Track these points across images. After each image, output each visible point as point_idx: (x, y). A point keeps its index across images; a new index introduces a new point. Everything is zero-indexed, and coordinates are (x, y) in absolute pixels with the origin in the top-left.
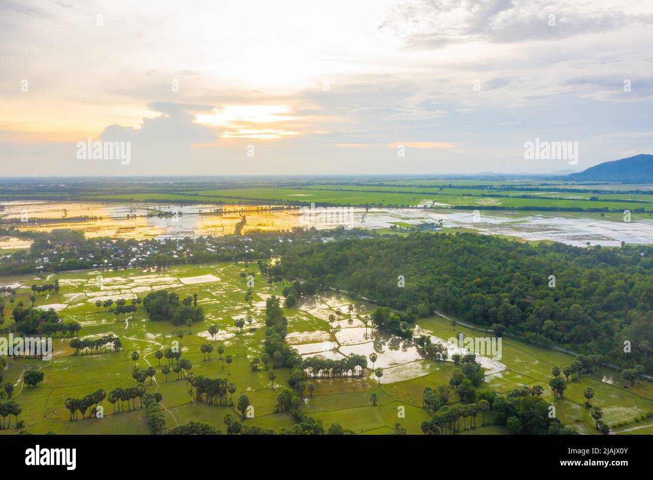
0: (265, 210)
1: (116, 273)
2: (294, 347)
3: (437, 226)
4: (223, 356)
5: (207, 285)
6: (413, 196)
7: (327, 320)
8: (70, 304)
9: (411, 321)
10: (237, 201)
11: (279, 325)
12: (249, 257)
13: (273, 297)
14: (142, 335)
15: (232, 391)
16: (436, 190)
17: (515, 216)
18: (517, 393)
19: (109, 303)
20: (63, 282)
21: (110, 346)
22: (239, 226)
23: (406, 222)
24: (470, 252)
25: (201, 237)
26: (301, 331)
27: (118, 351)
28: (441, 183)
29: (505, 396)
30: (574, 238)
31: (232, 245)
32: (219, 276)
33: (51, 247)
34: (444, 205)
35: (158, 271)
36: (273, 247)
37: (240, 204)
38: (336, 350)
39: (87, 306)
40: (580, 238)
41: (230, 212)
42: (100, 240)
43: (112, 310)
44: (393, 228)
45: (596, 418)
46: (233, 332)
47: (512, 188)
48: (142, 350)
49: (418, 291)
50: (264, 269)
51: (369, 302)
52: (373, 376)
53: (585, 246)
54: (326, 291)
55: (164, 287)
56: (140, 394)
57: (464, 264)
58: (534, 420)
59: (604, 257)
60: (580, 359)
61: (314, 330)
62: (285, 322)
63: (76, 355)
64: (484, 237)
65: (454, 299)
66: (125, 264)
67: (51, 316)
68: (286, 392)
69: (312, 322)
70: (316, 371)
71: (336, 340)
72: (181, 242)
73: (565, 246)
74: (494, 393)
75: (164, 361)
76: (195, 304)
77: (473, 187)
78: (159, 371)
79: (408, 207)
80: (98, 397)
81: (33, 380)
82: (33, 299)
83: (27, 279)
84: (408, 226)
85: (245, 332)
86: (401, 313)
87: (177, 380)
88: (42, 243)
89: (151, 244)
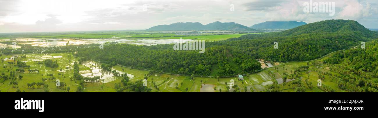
0: (74, 40)
1: (38, 54)
2: (81, 74)
3: (117, 43)
4: (63, 76)
5: (59, 58)
6: (110, 35)
7: (90, 67)
8: (28, 61)
9: (111, 67)
10: (66, 37)
11: (77, 69)
12: (70, 51)
13: (76, 61)
14: (44, 70)
15: (66, 86)
16: (116, 34)
17: (134, 40)
18: (137, 82)
19: (37, 61)
20: (27, 56)
21: (37, 72)
22: (67, 44)
23: (109, 42)
24: (125, 48)
25: (58, 46)
26: (83, 70)
27: (38, 73)
28: (117, 32)
29: (134, 83)
30: (147, 44)
31: (65, 48)
32: (62, 56)
33: (25, 48)
34: (118, 37)
35: (48, 55)
36: (76, 49)
37: (67, 38)
38: (92, 75)
39: (32, 62)
40: (149, 44)
41: (65, 40)
42: (35, 47)
43: (37, 63)
44: (106, 44)
45: (154, 84)
46: (66, 70)
47: (134, 33)
48: (44, 73)
49: (112, 59)
50: (73, 54)
51: (100, 62)
52: (102, 82)
53: (150, 45)
54: (89, 60)
55: (49, 58)
56: (43, 84)
57: (123, 52)
58: (141, 88)
59: (154, 48)
60: (150, 71)
61: (86, 70)
62: (79, 68)
63: (29, 73)
64: (128, 45)
65: (121, 60)
66: (40, 53)
67: (24, 63)
68: (79, 86)
69: (86, 68)
70: (87, 81)
71: (92, 73)
72: (53, 48)
73: (146, 46)
74: (132, 83)
75: (49, 77)
76: (57, 63)
77: (125, 33)
78: (48, 79)
79: (109, 38)
80: (34, 84)
81: (21, 77)
82: (21, 59)
83: (20, 55)
84: (109, 43)
85: (69, 70)
86: (108, 65)
87: (52, 82)
88: (23, 47)
89: (46, 48)
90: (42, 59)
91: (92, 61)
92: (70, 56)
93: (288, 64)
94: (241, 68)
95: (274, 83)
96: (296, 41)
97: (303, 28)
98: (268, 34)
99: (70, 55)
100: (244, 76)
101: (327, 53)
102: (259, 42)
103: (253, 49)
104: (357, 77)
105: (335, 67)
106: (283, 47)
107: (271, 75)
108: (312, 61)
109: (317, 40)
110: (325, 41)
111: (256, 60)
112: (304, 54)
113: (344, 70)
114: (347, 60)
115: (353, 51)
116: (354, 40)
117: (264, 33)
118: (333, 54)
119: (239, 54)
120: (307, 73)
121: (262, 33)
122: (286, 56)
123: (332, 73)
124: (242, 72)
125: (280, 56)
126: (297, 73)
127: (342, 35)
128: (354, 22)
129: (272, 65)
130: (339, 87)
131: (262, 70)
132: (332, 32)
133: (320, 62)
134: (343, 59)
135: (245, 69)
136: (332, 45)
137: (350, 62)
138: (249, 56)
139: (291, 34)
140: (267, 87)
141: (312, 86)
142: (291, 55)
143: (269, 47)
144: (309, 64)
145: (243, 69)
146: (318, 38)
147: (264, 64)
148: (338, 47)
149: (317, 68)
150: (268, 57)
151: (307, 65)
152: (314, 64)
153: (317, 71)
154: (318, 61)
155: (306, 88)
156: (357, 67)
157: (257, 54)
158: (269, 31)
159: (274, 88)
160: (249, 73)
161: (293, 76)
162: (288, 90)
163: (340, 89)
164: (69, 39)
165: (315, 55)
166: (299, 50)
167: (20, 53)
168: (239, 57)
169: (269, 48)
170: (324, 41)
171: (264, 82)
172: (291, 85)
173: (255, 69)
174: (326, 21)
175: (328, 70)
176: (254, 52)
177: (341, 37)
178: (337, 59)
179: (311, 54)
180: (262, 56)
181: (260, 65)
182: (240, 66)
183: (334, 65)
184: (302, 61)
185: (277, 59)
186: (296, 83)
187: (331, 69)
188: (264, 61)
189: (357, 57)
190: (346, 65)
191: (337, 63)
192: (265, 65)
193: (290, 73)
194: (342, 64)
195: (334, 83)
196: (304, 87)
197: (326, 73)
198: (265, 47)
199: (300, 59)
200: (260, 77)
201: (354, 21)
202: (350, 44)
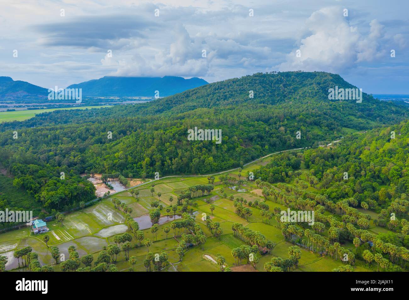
93: (164, 181)
94: (39, 201)
95: (131, 228)
96: (183, 127)
97: (198, 95)
98: (109, 109)
100: (47, 221)
101: (258, 157)
102: (87, 130)
103: (72, 149)
104: (333, 220)
105: (277, 191)
106: (150, 140)
107: (123, 210)
108: (220, 173)
109: (233, 124)
110: (253, 126)
111: (81, 178)
112: (202, 157)
113: (300, 199)
114: (308, 175)
115: (325, 153)
116: (327, 126)
117: (99, 107)
118: (272, 158)
119: (31, 165)
120: (208, 202)
121: (94, 107)
122: (158, 164)
123: (268, 203)
124: (43, 212)
125: (144, 163)
126: (184, 202)
127: (295, 111)
128: (331, 78)
129: (123, 187)
130: (286, 237)
131: (98, 201)
132: (272, 104)
133: (240, 176)
134: (296, 172)
135: (52, 203)
136: (271, 135)
137: (316, 180)
138: (60, 168)
139: (169, 109)
140: (113, 239)
141: (221, 232)
142: (171, 159)
143: (114, 143)
144: (213, 181)
145: (46, 204)
146: (236, 118)
147: (104, 185)
148: (286, 141)
149: (232, 191)
150: (113, 167)
151: (210, 182)
152: (226, 182)
153: (232, 199)
154: (234, 173)
155: (206, 235)
156: (334, 194)
157: (83, 161)
158: (112, 101)
159: (129, 239)
160: (63, 213)
161: (175, 209)
162: (164, 241)
163: (288, 244)
165: (229, 160)
166: (189, 148)
168: (32, 173)
169: (114, 146)
170: (250, 126)
171: (104, 228)
172: (172, 231)
173: (78, 201)
174: (255, 76)
175: (260, 196)
176: (74, 157)
177: (295, 117)
178: (281, 172)
179: (219, 157)
180: (97, 166)
181: (93, 189)
182: (36, 196)
183: (276, 184)
184: (196, 173)
185: (136, 172)
186: (183, 225)
187: (266, 195)
188: (102, 179)
189: (335, 168)
190: (305, 187)
191: (283, 181)
192: (106, 187)
193: (169, 203)
194: (295, 184)
195: (273, 228)
196: (202, 233)
197: (253, 203)
198: (104, 143)
199: (193, 170)
200: (94, 218)
201: (331, 75)
202: (318, 135)
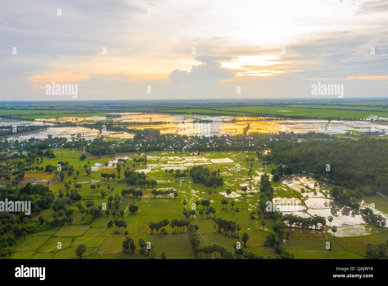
0: (262, 120)
1: (176, 154)
3: (381, 134)
4: (234, 207)
5: (226, 165)
6: (363, 112)
7: (300, 192)
8: (152, 170)
9: (359, 198)
10: (245, 114)
11: (268, 192)
12: (251, 149)
13: (265, 174)
14: (189, 191)
15: (239, 229)
16: (381, 109)
19: (172, 171)
20: (149, 157)
21: (172, 195)
22: (246, 130)
25: (223, 136)
26: (283, 198)
27: (175, 198)
28: (385, 104)
31: (241, 141)
32: (233, 159)
33: (143, 138)
34: (386, 119)
35: (198, 154)
36: (266, 144)
37: (246, 116)
38: (305, 211)
39: (161, 172)
41: (240, 121)
42: (168, 135)
43: (173, 175)
44: (348, 134)
46: (240, 193)
48: (188, 199)
49: (365, 177)
50: (260, 156)
51: (328, 182)
52: (330, 232)
54: (299, 173)
55: (201, 164)
56: (187, 224)
61: (291, 197)
62: (272, 190)
63: (154, 198)
66: (180, 150)
67: (142, 175)
69: (290, 192)
70: (291, 223)
71: (305, 205)
72: (211, 138)
75: (200, 207)
76: (219, 175)
78: (197, 213)
79: (359, 120)
80: (165, 223)
81: (133, 210)
82: (134, 166)
83: (131, 155)
84: (358, 133)
85: (247, 194)
86: (351, 191)
87: (207, 219)
88: (139, 135)
89: (195, 138)
90: (185, 165)
91: (308, 176)
92: (253, 160)
99: (252, 157)
164: (251, 119)
167: (132, 151)
